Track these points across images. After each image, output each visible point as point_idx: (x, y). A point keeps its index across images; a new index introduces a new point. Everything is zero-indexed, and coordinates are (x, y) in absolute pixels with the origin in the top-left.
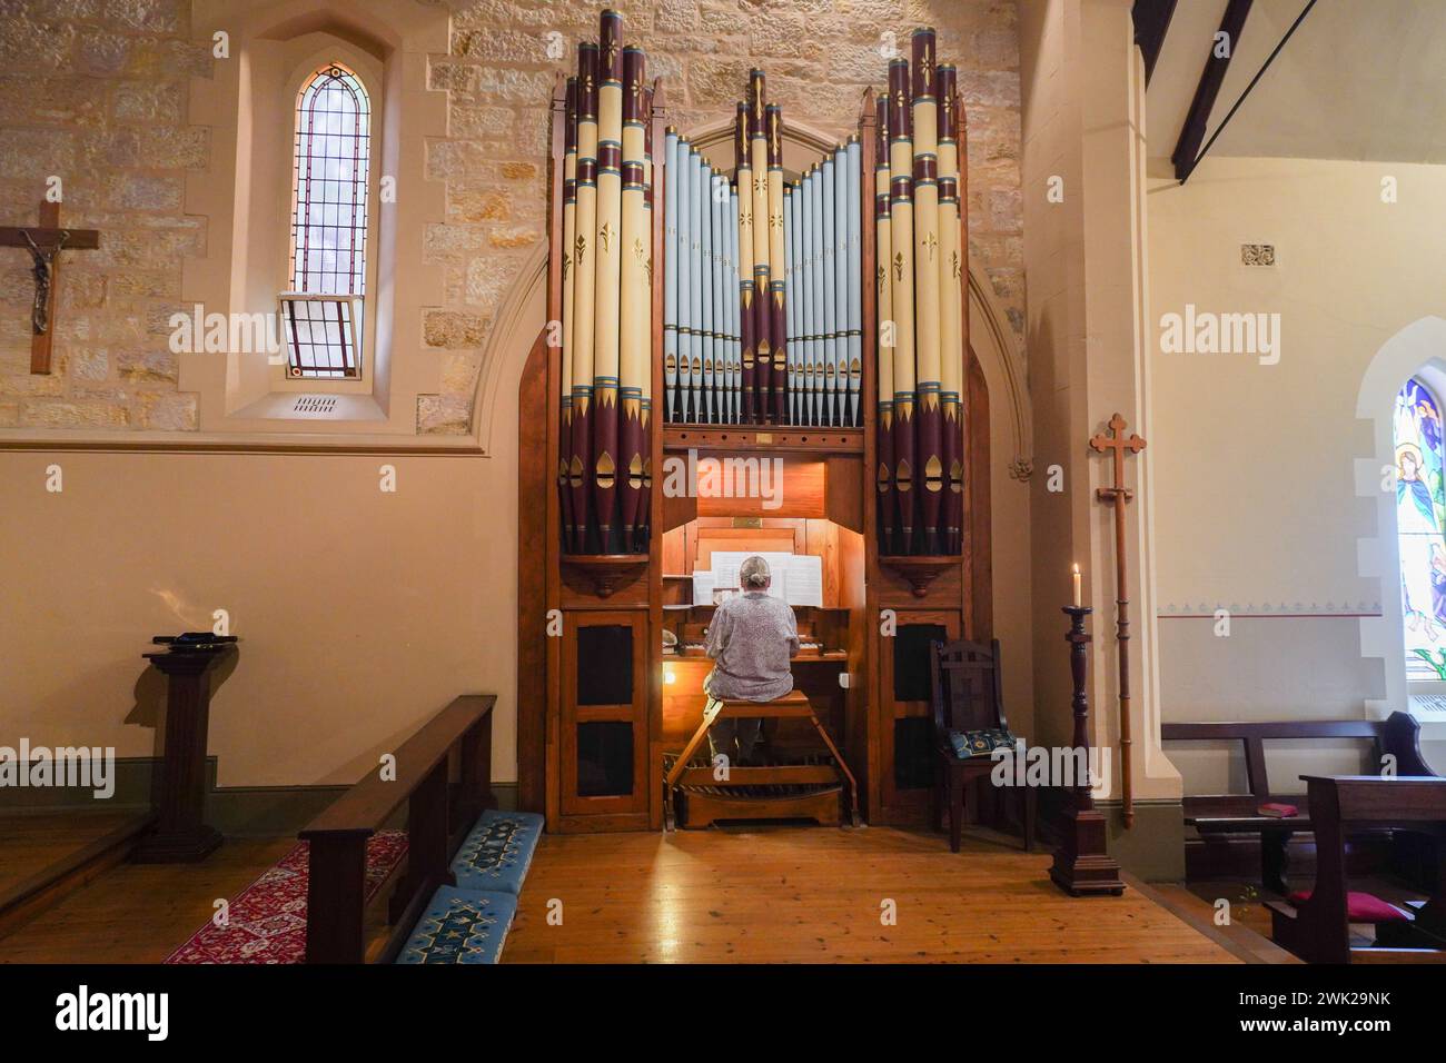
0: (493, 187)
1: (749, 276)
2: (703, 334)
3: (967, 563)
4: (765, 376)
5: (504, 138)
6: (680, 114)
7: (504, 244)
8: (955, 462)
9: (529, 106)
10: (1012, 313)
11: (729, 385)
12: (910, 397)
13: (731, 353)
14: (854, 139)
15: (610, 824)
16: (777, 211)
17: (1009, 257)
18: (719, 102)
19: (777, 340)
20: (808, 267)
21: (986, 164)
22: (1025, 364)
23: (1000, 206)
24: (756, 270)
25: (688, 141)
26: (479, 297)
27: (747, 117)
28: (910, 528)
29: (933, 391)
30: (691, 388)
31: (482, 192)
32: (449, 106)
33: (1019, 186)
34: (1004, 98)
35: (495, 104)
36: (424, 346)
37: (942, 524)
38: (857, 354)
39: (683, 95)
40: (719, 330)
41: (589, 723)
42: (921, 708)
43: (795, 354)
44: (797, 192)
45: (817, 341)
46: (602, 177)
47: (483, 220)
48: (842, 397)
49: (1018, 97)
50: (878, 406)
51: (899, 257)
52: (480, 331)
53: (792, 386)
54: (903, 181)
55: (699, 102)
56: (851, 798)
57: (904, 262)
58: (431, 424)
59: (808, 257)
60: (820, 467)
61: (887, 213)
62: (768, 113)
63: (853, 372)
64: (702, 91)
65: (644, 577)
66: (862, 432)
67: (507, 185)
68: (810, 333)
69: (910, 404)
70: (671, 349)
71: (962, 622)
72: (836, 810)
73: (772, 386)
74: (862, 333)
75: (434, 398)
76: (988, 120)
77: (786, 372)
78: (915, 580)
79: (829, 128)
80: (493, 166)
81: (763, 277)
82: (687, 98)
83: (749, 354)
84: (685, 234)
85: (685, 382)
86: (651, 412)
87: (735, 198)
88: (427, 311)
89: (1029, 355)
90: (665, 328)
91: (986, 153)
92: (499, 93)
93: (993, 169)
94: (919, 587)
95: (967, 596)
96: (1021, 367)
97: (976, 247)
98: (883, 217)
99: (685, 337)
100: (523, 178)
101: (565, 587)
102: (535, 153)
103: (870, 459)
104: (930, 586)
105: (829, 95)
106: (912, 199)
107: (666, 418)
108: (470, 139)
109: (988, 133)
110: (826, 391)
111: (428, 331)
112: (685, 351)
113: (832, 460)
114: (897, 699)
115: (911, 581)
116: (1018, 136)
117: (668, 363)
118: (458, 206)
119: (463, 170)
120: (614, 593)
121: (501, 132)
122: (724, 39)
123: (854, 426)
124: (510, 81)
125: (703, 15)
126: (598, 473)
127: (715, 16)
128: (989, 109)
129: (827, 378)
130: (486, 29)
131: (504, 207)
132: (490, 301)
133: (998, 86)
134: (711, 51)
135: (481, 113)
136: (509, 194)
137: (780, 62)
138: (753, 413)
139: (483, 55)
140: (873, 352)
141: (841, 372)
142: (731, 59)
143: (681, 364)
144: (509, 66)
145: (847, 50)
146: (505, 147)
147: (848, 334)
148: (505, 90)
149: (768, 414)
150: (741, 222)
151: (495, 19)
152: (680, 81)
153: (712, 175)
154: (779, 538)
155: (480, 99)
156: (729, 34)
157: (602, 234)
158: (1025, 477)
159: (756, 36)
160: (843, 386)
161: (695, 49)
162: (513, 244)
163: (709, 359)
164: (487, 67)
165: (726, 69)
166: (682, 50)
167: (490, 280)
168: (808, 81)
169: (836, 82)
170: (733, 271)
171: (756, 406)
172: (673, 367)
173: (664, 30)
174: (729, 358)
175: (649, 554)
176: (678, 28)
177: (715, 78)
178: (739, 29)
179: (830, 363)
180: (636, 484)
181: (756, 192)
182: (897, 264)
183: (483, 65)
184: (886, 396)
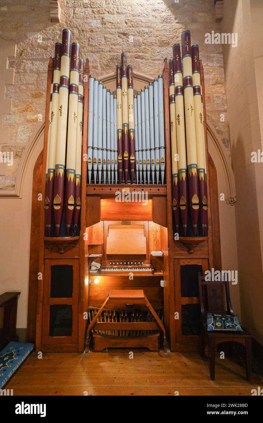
0: (28, 101)
1: (120, 127)
2: (102, 150)
3: (210, 239)
4: (127, 165)
5: (33, 84)
6: (96, 73)
7: (31, 120)
8: (204, 197)
9: (43, 73)
10: (224, 140)
11: (113, 169)
12: (185, 171)
13: (114, 157)
14: (160, 76)
15: (62, 348)
16: (131, 103)
18: (111, 69)
19: (131, 151)
20: (144, 123)
21: (211, 86)
22: (230, 159)
23: (218, 101)
24: (123, 125)
25: (98, 80)
26: (21, 140)
27: (120, 70)
28: (186, 225)
29: (194, 167)
30: (98, 171)
31: (24, 103)
32: (14, 74)
33: (224, 94)
34: (217, 63)
35: (30, 73)
37: (200, 223)
38: (163, 156)
39: (98, 67)
40: (109, 148)
41: (54, 305)
42: (195, 300)
43: (139, 157)
44: (139, 96)
45: (147, 151)
46: (61, 89)
47: (24, 113)
48: (158, 173)
49: (222, 62)
50: (172, 176)
51: (178, 116)
52: (21, 152)
53: (137, 169)
54: (179, 87)
55: (104, 69)
56: (163, 339)
57: (180, 118)
59: (143, 120)
60: (150, 201)
61: (173, 101)
62: (128, 69)
63: (161, 163)
64: (105, 65)
65: (77, 246)
66: (166, 186)
67: (33, 100)
68: (144, 148)
69: (185, 173)
70: (90, 155)
71: (209, 264)
72: (157, 344)
73: (130, 169)
74: (165, 148)
75: (3, 177)
76: (211, 71)
77: (135, 164)
78: (188, 246)
79: (151, 75)
80: (28, 93)
81: (126, 127)
82: (99, 68)
83: (120, 157)
84: (96, 112)
85: (95, 168)
86: (81, 180)
87: (115, 99)
88: (2, 145)
89: (232, 156)
90: (88, 147)
91: (211, 82)
92: (32, 69)
93: (214, 88)
94: (190, 250)
95: (210, 252)
96: (229, 160)
97: (209, 116)
98: (173, 103)
99: (95, 151)
100: (39, 97)
101: (46, 250)
102: (44, 89)
103: (169, 197)
104: (195, 249)
105: (151, 65)
106: (183, 94)
107: (88, 182)
108: (21, 85)
109: (212, 75)
110: (151, 171)
112: (95, 156)
113: (154, 198)
114: (182, 296)
115: (187, 247)
116: (223, 76)
117: (89, 161)
118: (15, 108)
119: (18, 95)
120: (65, 252)
121: (32, 82)
122: (113, 47)
123: (163, 184)
124: (36, 65)
125: (105, 40)
126: (54, 203)
127: (110, 40)
128: (212, 67)
129: (151, 165)
130: (28, 48)
131: (32, 108)
132: (25, 141)
133: (215, 59)
134: (108, 51)
135: (25, 76)
136: (34, 103)
137: (133, 54)
138: (122, 180)
139: (27, 57)
140: (170, 155)
141: (157, 163)
142: (115, 54)
143: (94, 161)
144: (36, 60)
145: (158, 49)
146: (33, 87)
147: (160, 148)
148: (34, 68)
149: (128, 180)
150: (118, 108)
151: (32, 44)
152: (97, 62)
153: (107, 91)
154: (139, 228)
155: (25, 71)
156: (115, 45)
157: (59, 109)
158: (233, 204)
159: (124, 46)
160: (158, 168)
161: (102, 51)
162: (34, 121)
163: (105, 159)
164: (28, 60)
165: (113, 58)
166: (98, 52)
167: (26, 134)
168: (143, 60)
169: (154, 60)
170: (114, 125)
171: (123, 176)
172: (91, 162)
173: (91, 45)
174: (113, 159)
175: (80, 236)
176: (96, 44)
177: (109, 60)
178: (118, 44)
179: (153, 160)
180: (71, 208)
181: (123, 97)
182: (178, 119)
183: (27, 60)
184: (175, 171)
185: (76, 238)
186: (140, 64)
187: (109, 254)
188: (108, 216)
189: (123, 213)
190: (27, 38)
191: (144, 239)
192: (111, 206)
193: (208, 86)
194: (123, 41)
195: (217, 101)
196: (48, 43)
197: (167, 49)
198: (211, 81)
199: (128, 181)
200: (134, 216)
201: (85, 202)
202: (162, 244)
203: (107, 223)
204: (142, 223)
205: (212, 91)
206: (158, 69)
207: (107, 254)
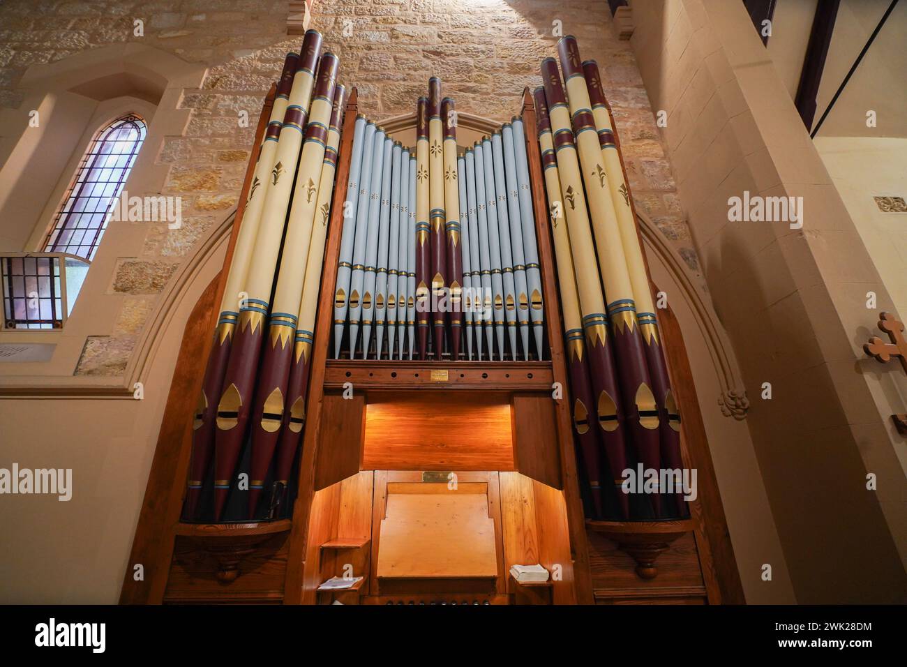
0: (210, 167)
1: (424, 218)
2: (377, 271)
5: (228, 135)
6: (373, 116)
7: (208, 207)
8: (667, 392)
10: (683, 253)
11: (402, 319)
12: (602, 319)
13: (406, 288)
14: (517, 118)
16: (452, 168)
17: (670, 208)
18: (405, 107)
19: (452, 274)
20: (482, 212)
21: (632, 143)
22: (709, 297)
23: (649, 170)
24: (432, 214)
25: (374, 124)
26: (174, 250)
27: (426, 106)
29: (628, 309)
30: (361, 324)
31: (199, 170)
32: (190, 118)
33: (663, 158)
34: (637, 102)
35: (226, 115)
36: (111, 291)
38: (536, 285)
39: (377, 104)
40: (393, 266)
44: (470, 156)
45: (494, 275)
46: (285, 131)
47: (195, 190)
48: (525, 330)
49: (648, 102)
50: (566, 337)
51: (570, 190)
52: (166, 278)
53: (469, 320)
54: (564, 133)
55: (389, 109)
57: (574, 193)
58: (92, 366)
59: (482, 202)
60: (506, 411)
61: (552, 163)
62: (444, 103)
63: (534, 303)
64: (393, 102)
66: (550, 367)
67: (220, 165)
68: (486, 267)
69: (603, 326)
70: (343, 284)
73: (447, 320)
74: (540, 266)
75: (104, 340)
76: (627, 116)
79: (496, 118)
80: (213, 153)
81: (438, 219)
82: (380, 106)
83: (421, 288)
84: (366, 186)
85: (355, 317)
87: (413, 161)
88: (123, 261)
90: (339, 265)
91: (630, 136)
92: (231, 108)
93: (639, 146)
95: (708, 574)
97: (637, 201)
98: (551, 166)
99: (358, 274)
100: (236, 160)
102: (249, 144)
103: (562, 396)
105: (495, 102)
106: (576, 146)
107: (331, 354)
108: (200, 137)
109: (628, 124)
110: (506, 324)
111: (119, 278)
112: (357, 286)
113: (517, 400)
115: (632, 555)
116: (654, 126)
117: (338, 298)
118: (176, 181)
119: (188, 157)
120: (239, 575)
121: (227, 132)
122: (412, 72)
123: (541, 360)
124: (243, 101)
125: (396, 61)
126: (219, 410)
127: (406, 62)
128: (627, 109)
129: (507, 311)
130: (232, 75)
131: (215, 181)
132: (183, 253)
133: (630, 96)
134: (401, 79)
135: (214, 121)
136: (221, 171)
137: (454, 84)
138: (427, 350)
139: (225, 88)
140: (553, 283)
141: (522, 304)
142: (416, 84)
143: (352, 299)
144: (243, 94)
145: (508, 78)
146: (226, 140)
147: (526, 268)
148: (237, 107)
149: (444, 352)
150: (418, 177)
151: (241, 69)
152: (375, 97)
153: (395, 144)
154: (472, 493)
155: (215, 112)
156: (416, 70)
157: (274, 171)
158: (743, 416)
159: (436, 71)
160: (524, 318)
161: (389, 79)
162: (215, 207)
163: (382, 293)
164: (227, 95)
165: (412, 90)
166: (378, 80)
167: (188, 235)
168: (478, 94)
169: (500, 95)
170: (410, 215)
171: (430, 341)
172: (343, 302)
173: (366, 70)
174: (403, 293)
175: (291, 520)
176: (377, 67)
177: (403, 94)
178: (424, 68)
179: (510, 295)
180: (271, 426)
181: (433, 156)
182: (568, 196)
183: (224, 94)
184: (573, 323)
185: (281, 525)
186: (471, 100)
187: (384, 575)
188: (387, 456)
189: (428, 448)
190: (233, 58)
191: (488, 525)
192: (397, 426)
193: (625, 143)
194: (434, 64)
195: (651, 171)
196: (274, 66)
197: (526, 77)
198: (629, 133)
199: (443, 354)
200: (458, 455)
201: (318, 410)
202: (541, 542)
203: (383, 477)
204: (481, 476)
205: (634, 152)
206: (510, 110)
207: (378, 575)
